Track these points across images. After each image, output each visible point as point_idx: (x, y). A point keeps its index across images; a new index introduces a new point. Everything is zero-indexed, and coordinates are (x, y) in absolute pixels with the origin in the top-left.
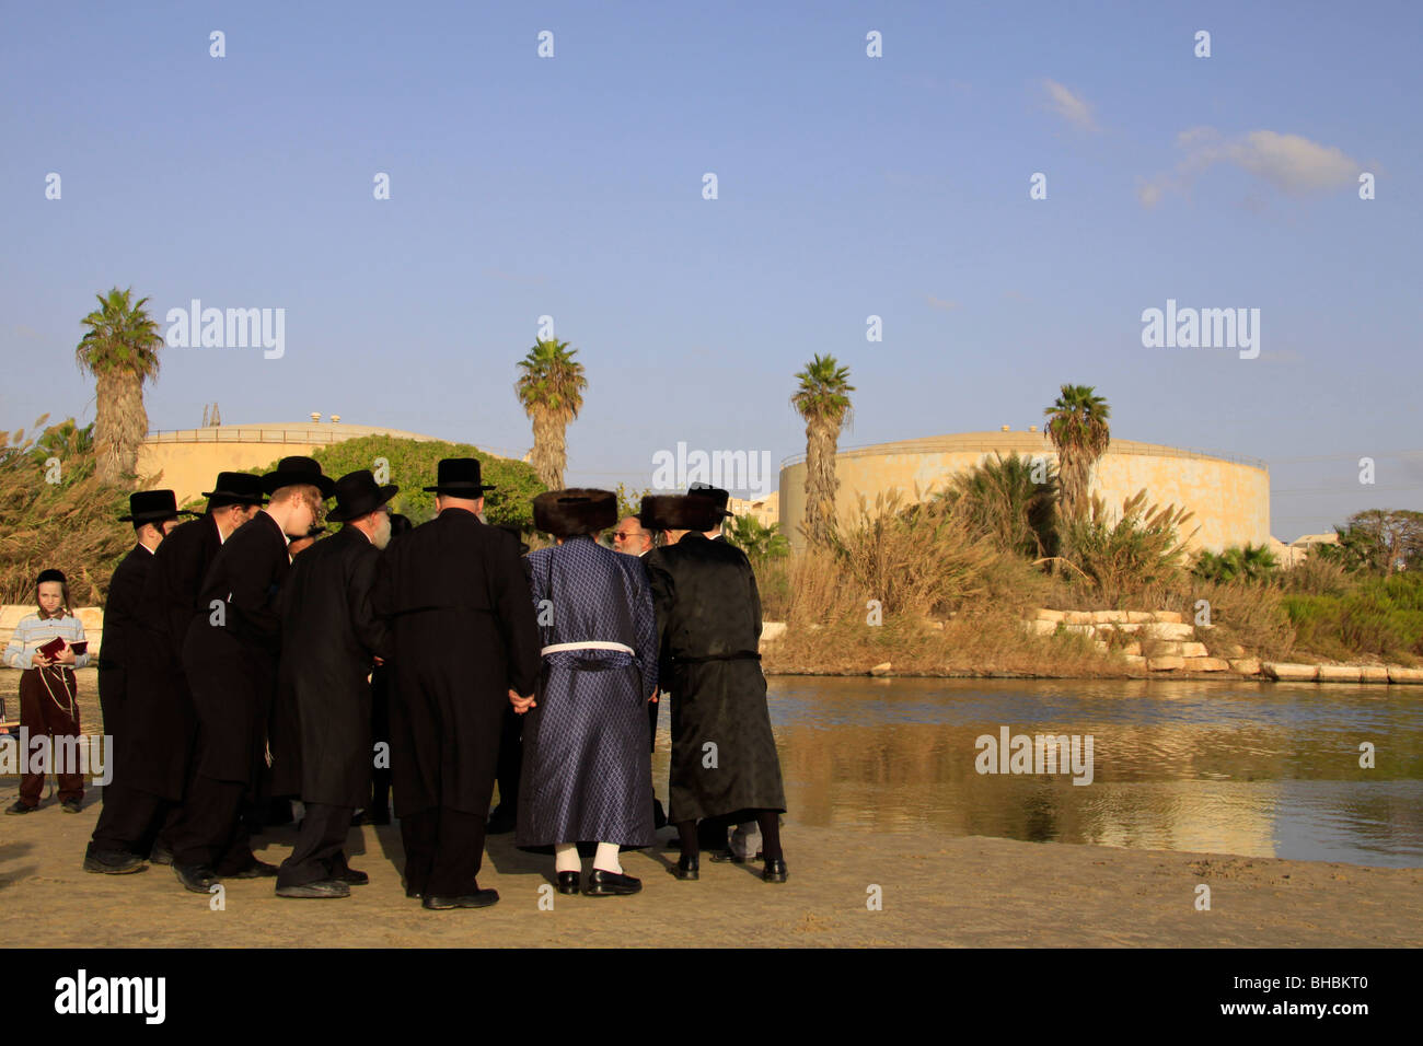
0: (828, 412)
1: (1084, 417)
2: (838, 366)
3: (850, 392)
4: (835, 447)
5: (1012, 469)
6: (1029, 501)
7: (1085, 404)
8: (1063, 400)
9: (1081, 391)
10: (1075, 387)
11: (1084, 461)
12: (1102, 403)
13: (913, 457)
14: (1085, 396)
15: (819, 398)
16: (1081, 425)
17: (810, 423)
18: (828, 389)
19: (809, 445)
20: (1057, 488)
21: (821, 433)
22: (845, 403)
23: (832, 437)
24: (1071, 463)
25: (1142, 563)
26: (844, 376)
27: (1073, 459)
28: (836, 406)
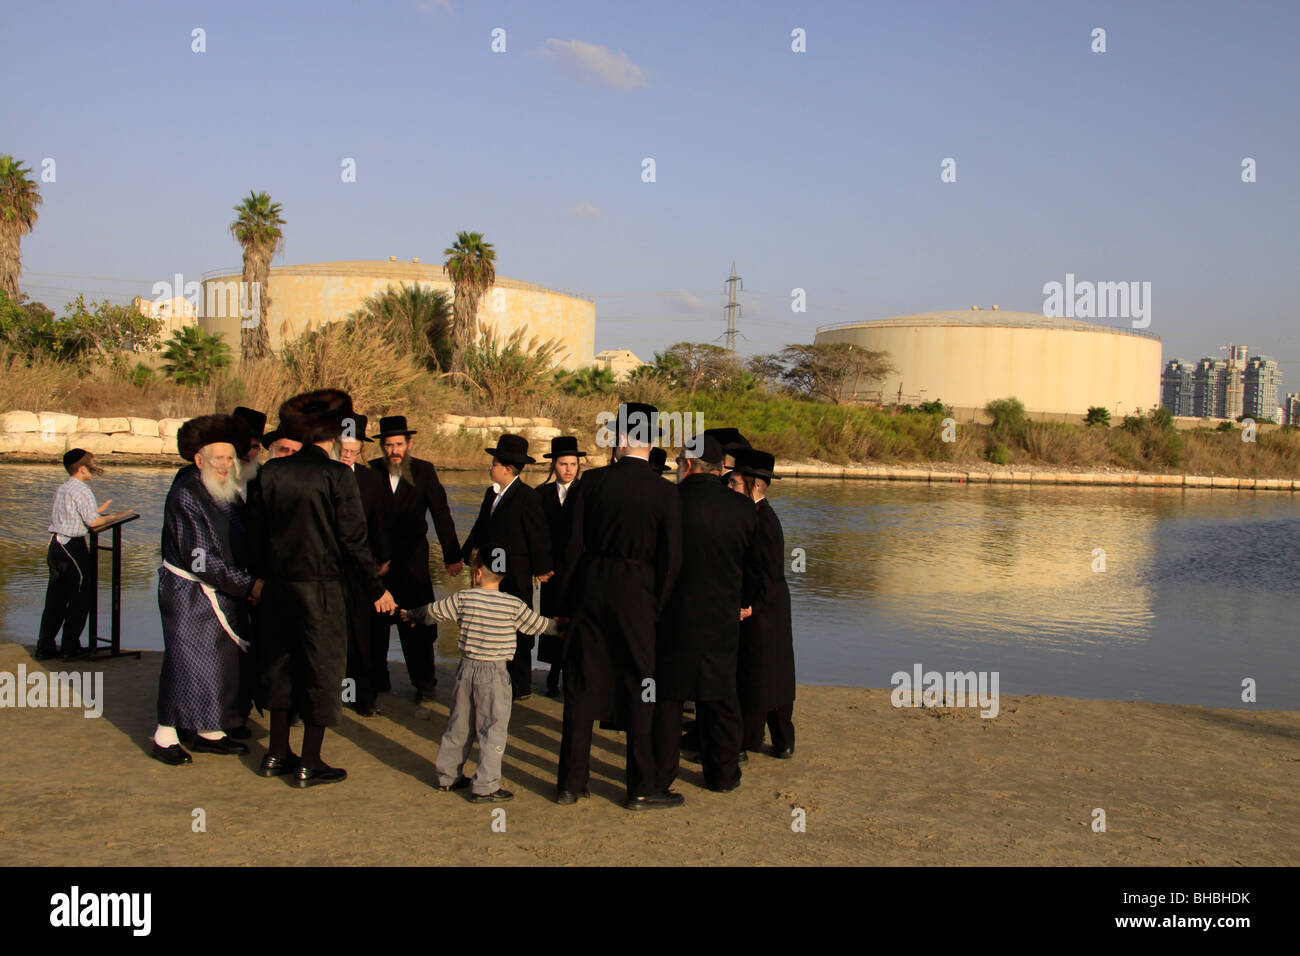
0: (263, 241)
1: (475, 259)
2: (272, 202)
3: (282, 225)
4: (268, 270)
5: (415, 297)
6: (429, 323)
7: (478, 248)
8: (459, 244)
9: (475, 237)
10: (469, 235)
11: (474, 295)
12: (490, 248)
13: (318, 279)
14: (477, 242)
15: (255, 228)
16: (473, 264)
17: (247, 249)
18: (263, 221)
19: (245, 267)
20: (451, 314)
21: (257, 258)
22: (278, 234)
23: (266, 262)
24: (464, 295)
25: (525, 379)
26: (277, 211)
27: (465, 292)
28: (270, 237)
